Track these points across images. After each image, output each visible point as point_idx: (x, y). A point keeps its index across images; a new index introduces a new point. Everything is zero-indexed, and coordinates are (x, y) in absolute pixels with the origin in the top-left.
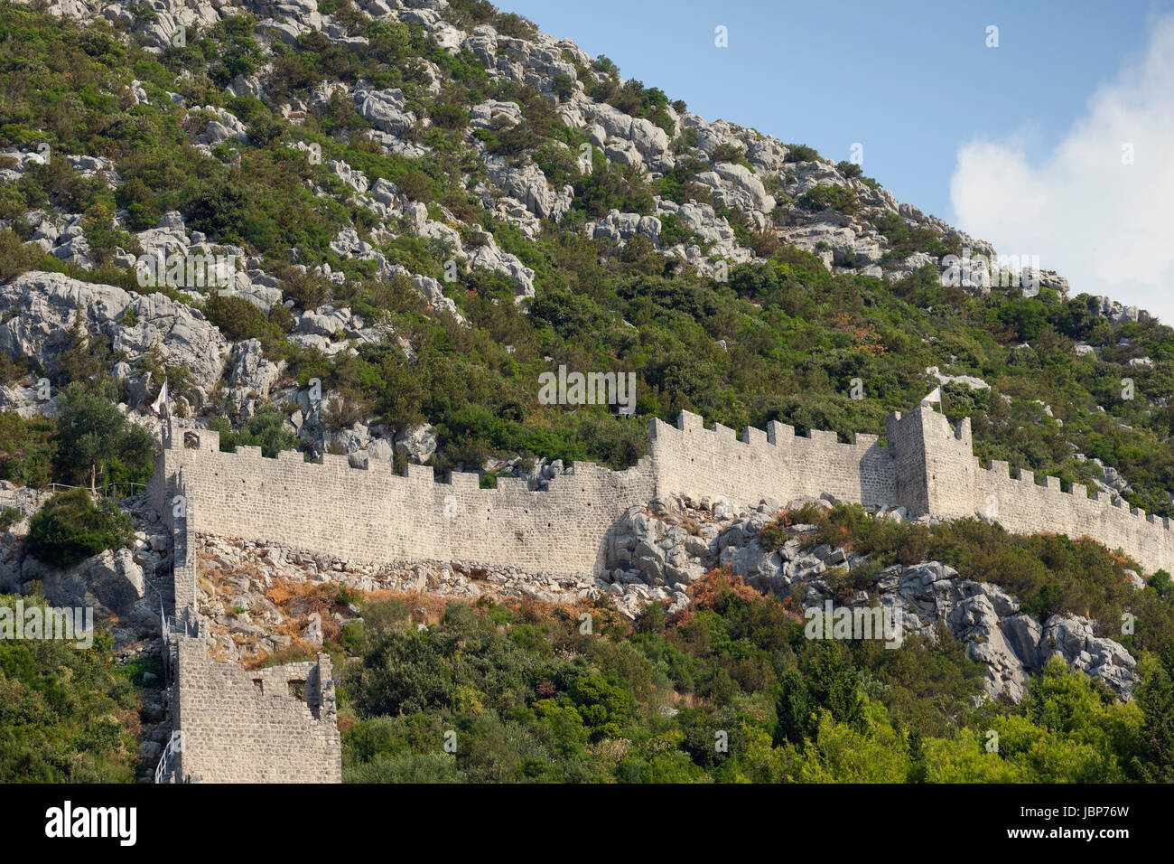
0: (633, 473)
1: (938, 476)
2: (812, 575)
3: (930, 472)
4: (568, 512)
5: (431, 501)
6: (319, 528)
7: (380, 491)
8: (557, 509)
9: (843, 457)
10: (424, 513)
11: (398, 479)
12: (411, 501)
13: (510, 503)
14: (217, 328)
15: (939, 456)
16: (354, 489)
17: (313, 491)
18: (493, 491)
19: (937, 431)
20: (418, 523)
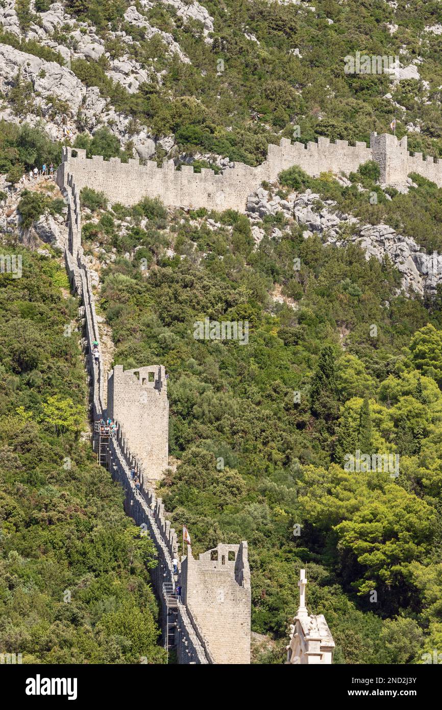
0: (259, 168)
1: (391, 165)
2: (333, 226)
3: (388, 164)
4: (231, 185)
5: (173, 179)
6: (125, 192)
7: (152, 175)
8: (226, 184)
9: (350, 153)
10: (170, 184)
11: (160, 170)
12: (165, 180)
13: (206, 180)
14: (80, 80)
15: (392, 156)
16: (141, 175)
17: (124, 176)
18: (199, 174)
19: (392, 144)
20: (167, 189)
